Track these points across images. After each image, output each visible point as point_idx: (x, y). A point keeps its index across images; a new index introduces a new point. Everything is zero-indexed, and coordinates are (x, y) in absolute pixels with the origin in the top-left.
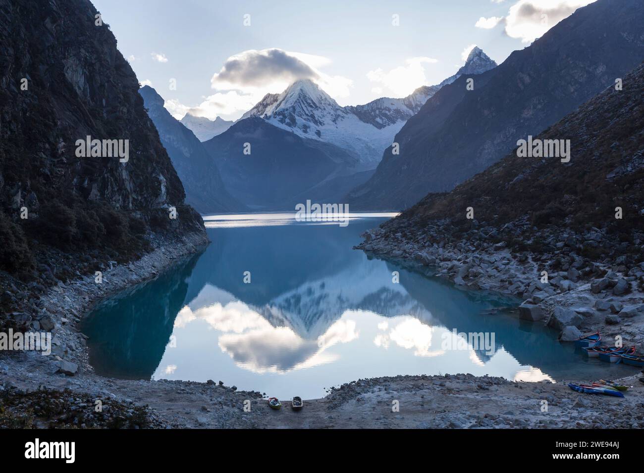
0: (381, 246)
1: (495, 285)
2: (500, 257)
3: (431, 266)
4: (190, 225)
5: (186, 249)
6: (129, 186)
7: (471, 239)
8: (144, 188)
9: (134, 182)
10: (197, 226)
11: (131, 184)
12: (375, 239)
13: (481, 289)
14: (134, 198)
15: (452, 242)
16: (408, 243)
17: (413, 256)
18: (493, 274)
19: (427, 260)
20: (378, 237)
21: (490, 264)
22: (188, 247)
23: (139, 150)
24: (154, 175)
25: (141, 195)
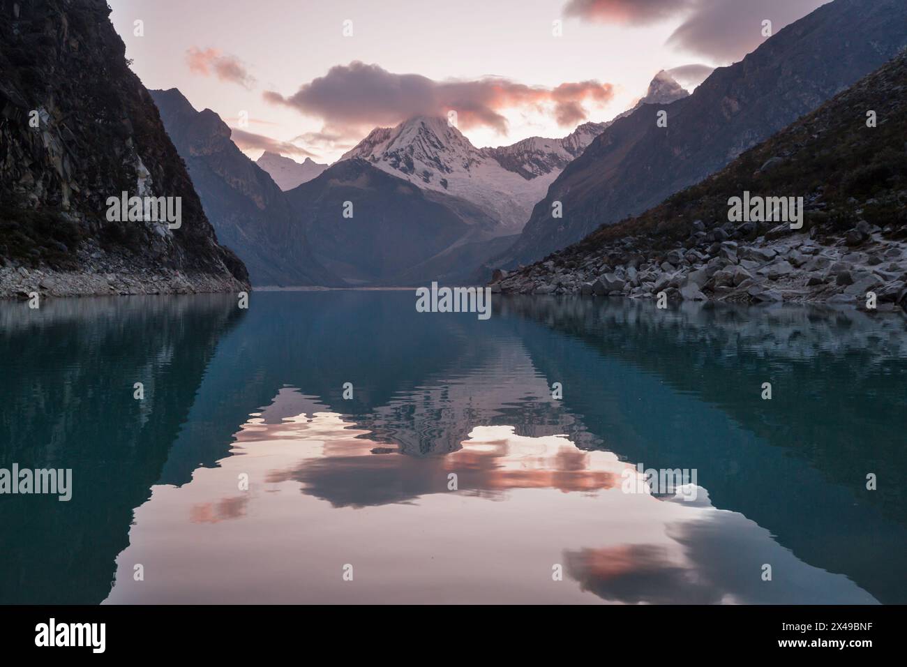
0: (518, 284)
1: (793, 293)
2: (788, 246)
3: (613, 295)
4: (203, 262)
5: (170, 285)
6: (59, 164)
7: (697, 242)
8: (99, 177)
9: (72, 160)
10: (220, 267)
11: (66, 163)
12: (507, 278)
13: (760, 301)
14: (74, 191)
15: (655, 256)
16: (565, 273)
17: (574, 289)
18: (784, 272)
19: (604, 284)
20: (513, 274)
21: (763, 261)
22: (173, 283)
23: (100, 117)
24: (125, 161)
25: (91, 189)
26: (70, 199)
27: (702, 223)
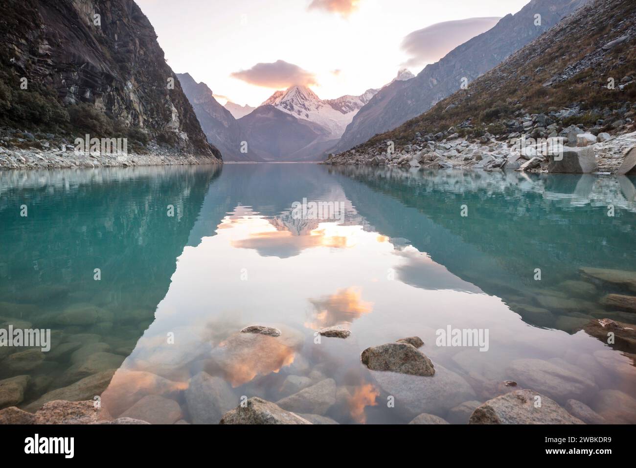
0: (339, 160)
1: (457, 163)
2: (456, 144)
6: (138, 107)
7: (417, 142)
9: (143, 105)
11: (141, 106)
13: (443, 167)
14: (144, 119)
16: (360, 155)
17: (364, 162)
18: (454, 155)
19: (377, 160)
21: (445, 150)
22: (189, 160)
23: (154, 86)
24: (166, 106)
25: (152, 118)
26: (143, 123)
27: (420, 134)
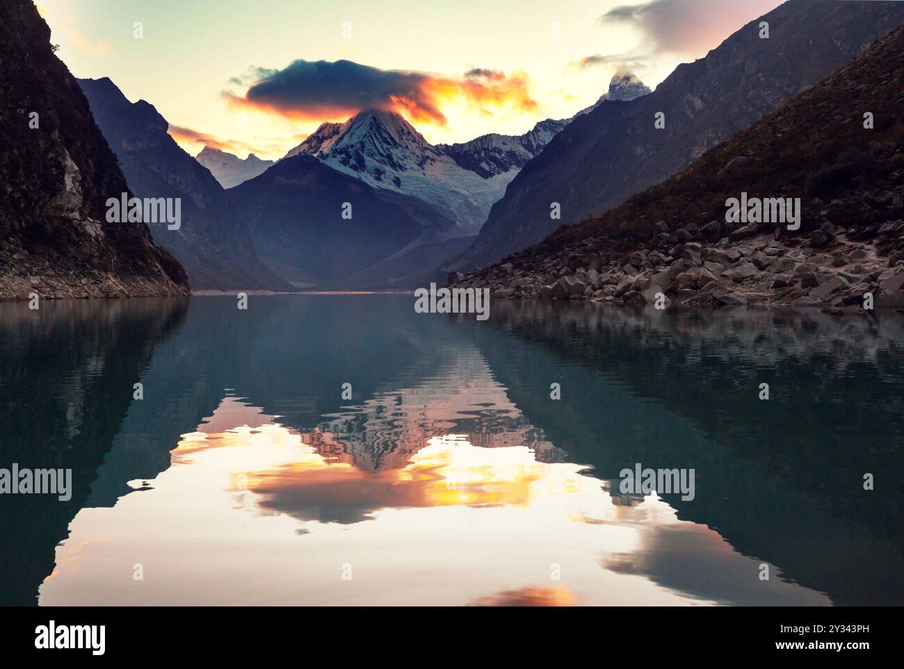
1: (757, 295)
2: (753, 248)
3: (573, 299)
4: (137, 264)
5: (101, 289)
8: (21, 172)
10: (156, 270)
12: (464, 281)
13: (724, 304)
15: (616, 258)
16: (524, 276)
17: (534, 293)
18: (749, 274)
19: (564, 287)
20: (469, 277)
21: (727, 263)
22: (104, 286)
24: (51, 155)
25: (13, 184)
27: (666, 225)
